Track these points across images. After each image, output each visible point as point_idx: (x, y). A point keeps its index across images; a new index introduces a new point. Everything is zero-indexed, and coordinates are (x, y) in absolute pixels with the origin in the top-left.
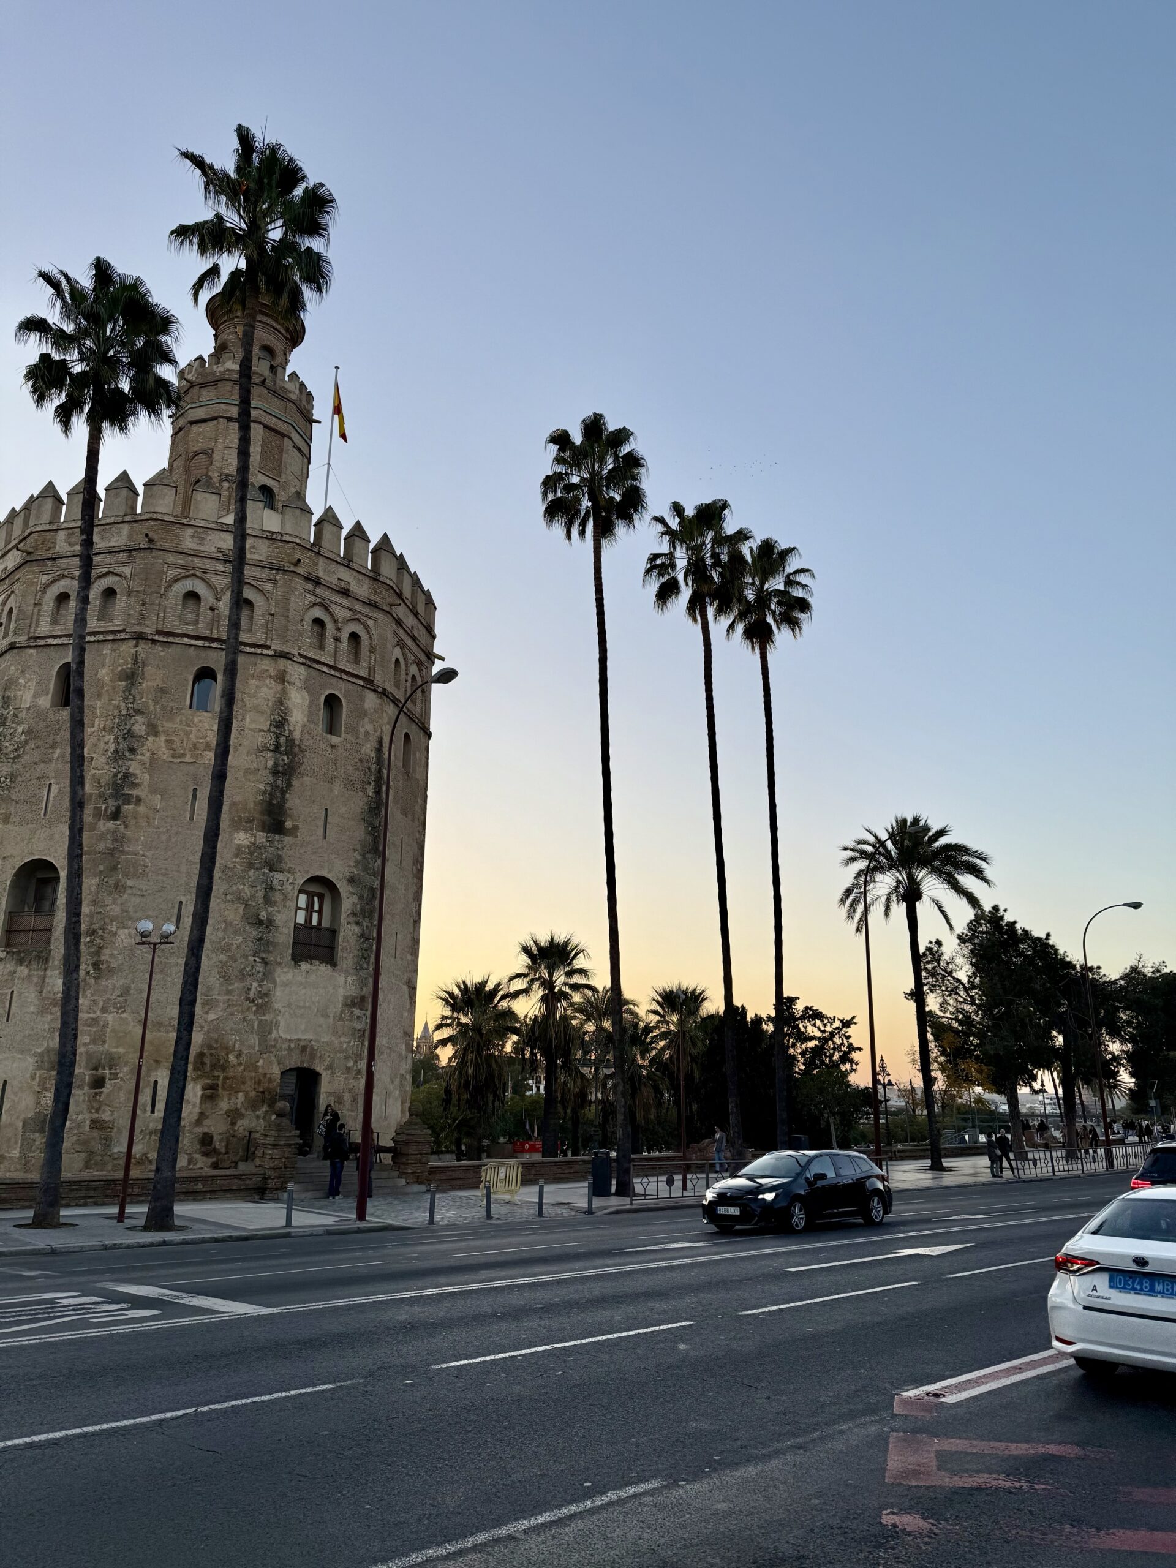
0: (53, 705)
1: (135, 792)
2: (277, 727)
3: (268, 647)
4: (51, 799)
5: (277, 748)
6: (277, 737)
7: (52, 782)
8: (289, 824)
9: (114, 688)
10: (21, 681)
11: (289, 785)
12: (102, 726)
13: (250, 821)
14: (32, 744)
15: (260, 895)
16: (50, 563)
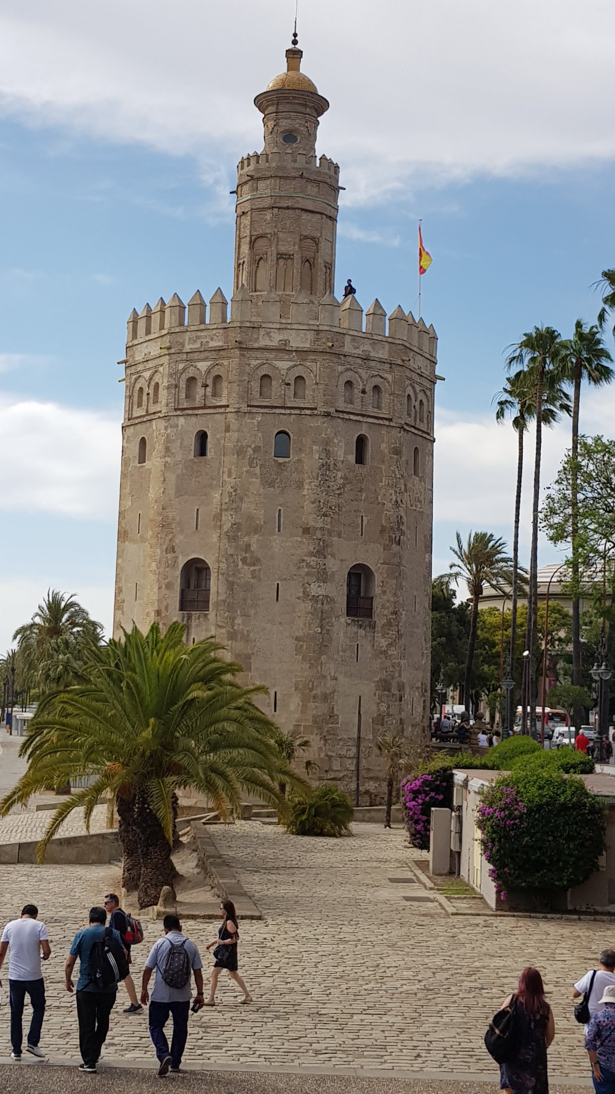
0: (357, 463)
7: (363, 514)
9: (391, 457)
14: (348, 487)
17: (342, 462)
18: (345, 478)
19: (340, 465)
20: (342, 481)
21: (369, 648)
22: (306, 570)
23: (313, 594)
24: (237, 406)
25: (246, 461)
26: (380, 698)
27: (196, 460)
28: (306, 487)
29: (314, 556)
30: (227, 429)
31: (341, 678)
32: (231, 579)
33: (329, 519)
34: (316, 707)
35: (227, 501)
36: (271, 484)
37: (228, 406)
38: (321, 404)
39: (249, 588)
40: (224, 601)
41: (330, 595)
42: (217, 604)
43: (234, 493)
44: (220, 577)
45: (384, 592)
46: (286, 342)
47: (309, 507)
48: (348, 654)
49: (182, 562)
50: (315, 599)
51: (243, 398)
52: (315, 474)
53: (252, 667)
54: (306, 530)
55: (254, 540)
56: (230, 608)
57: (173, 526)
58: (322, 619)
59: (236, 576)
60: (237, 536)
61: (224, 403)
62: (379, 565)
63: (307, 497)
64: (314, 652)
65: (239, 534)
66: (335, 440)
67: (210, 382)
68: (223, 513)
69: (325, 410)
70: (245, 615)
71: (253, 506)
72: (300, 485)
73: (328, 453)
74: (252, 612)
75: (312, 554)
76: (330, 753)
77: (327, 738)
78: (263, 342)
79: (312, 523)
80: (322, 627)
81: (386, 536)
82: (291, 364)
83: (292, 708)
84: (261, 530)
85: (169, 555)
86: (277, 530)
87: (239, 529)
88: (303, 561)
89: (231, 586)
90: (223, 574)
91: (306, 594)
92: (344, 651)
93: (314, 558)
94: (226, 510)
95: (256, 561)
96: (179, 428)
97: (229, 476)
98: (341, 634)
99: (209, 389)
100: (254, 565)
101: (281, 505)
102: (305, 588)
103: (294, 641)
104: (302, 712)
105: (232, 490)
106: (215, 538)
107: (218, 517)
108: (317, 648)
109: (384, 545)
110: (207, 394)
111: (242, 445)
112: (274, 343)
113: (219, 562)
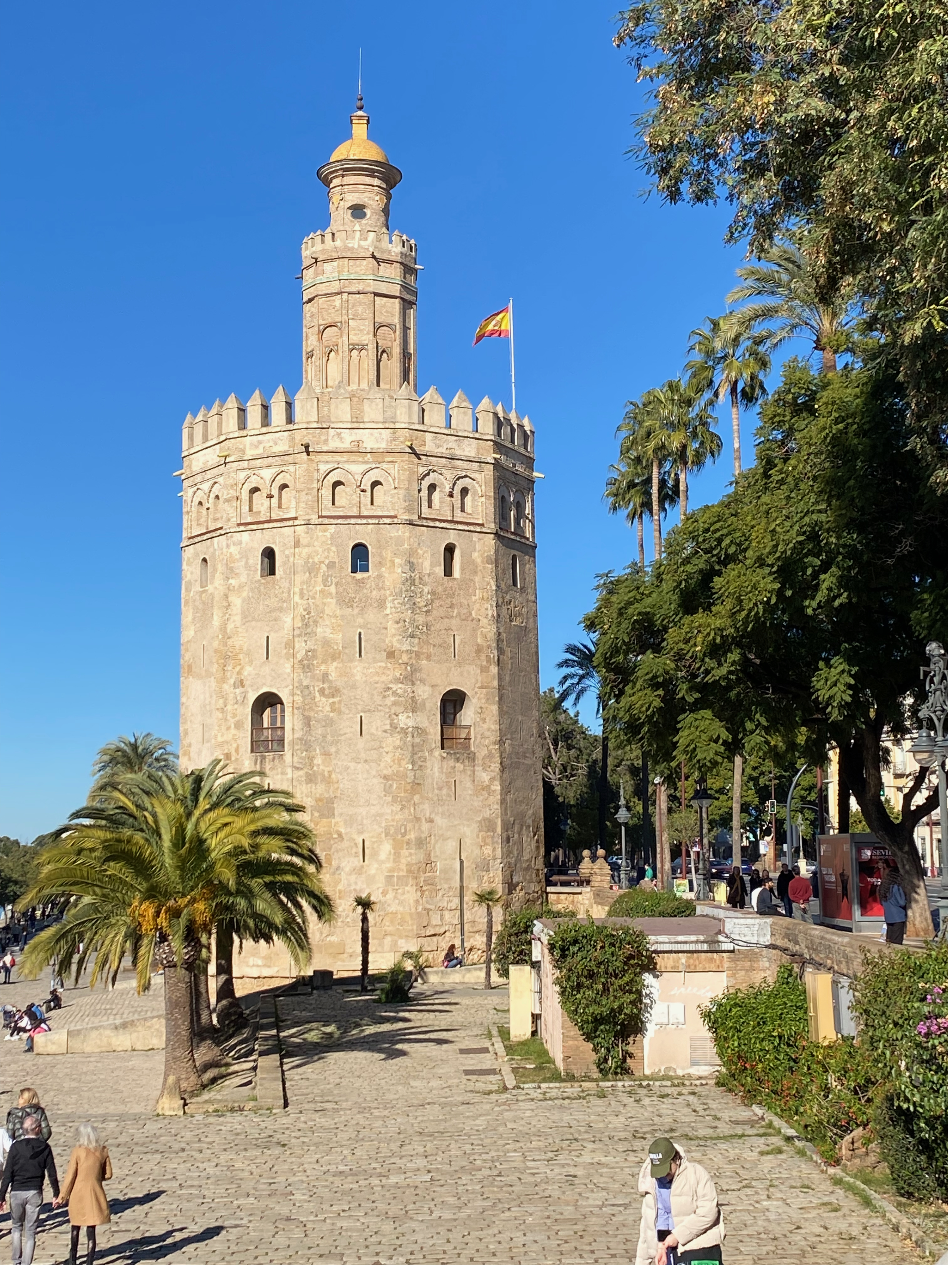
17: (429, 575)
18: (433, 593)
19: (426, 578)
20: (429, 596)
21: (469, 784)
22: (393, 699)
23: (402, 726)
24: (307, 517)
25: (320, 579)
26: (484, 839)
27: (263, 581)
28: (389, 605)
29: (401, 683)
30: (297, 544)
31: (439, 820)
32: (306, 713)
33: (416, 641)
34: (411, 854)
35: (300, 625)
36: (350, 604)
37: (296, 518)
38: (401, 511)
39: (329, 723)
40: (301, 739)
41: (420, 726)
42: (293, 742)
43: (307, 616)
44: (296, 711)
45: (483, 720)
46: (358, 443)
47: (392, 627)
48: (444, 791)
49: (252, 697)
50: (404, 731)
51: (313, 508)
52: (397, 590)
53: (336, 812)
54: (391, 655)
55: (333, 669)
56: (307, 746)
57: (241, 656)
58: (414, 754)
59: (313, 710)
60: (313, 665)
61: (292, 515)
62: (476, 690)
63: (390, 616)
64: (406, 791)
65: (315, 662)
66: (419, 551)
67: (275, 492)
68: (296, 639)
69: (407, 518)
70: (326, 754)
71: (328, 631)
72: (381, 604)
73: (412, 566)
74: (333, 750)
75: (398, 681)
76: (428, 906)
77: (424, 888)
78: (334, 444)
79: (396, 645)
80: (413, 763)
81: (483, 657)
82: (368, 467)
83: (383, 856)
84: (339, 657)
85: (238, 691)
86: (358, 655)
87: (314, 657)
88: (389, 688)
89: (307, 722)
90: (298, 708)
91: (394, 726)
92: (440, 789)
93: (400, 685)
94: (299, 636)
95: (335, 692)
96: (243, 545)
97: (302, 596)
98: (436, 770)
99: (275, 501)
100: (333, 696)
101: (361, 627)
102: (393, 720)
103: (382, 780)
104: (395, 861)
105: (304, 613)
106: (288, 667)
107: (290, 644)
108: (409, 787)
109: (482, 666)
110: (272, 505)
111: (314, 562)
112: (346, 445)
113: (293, 694)
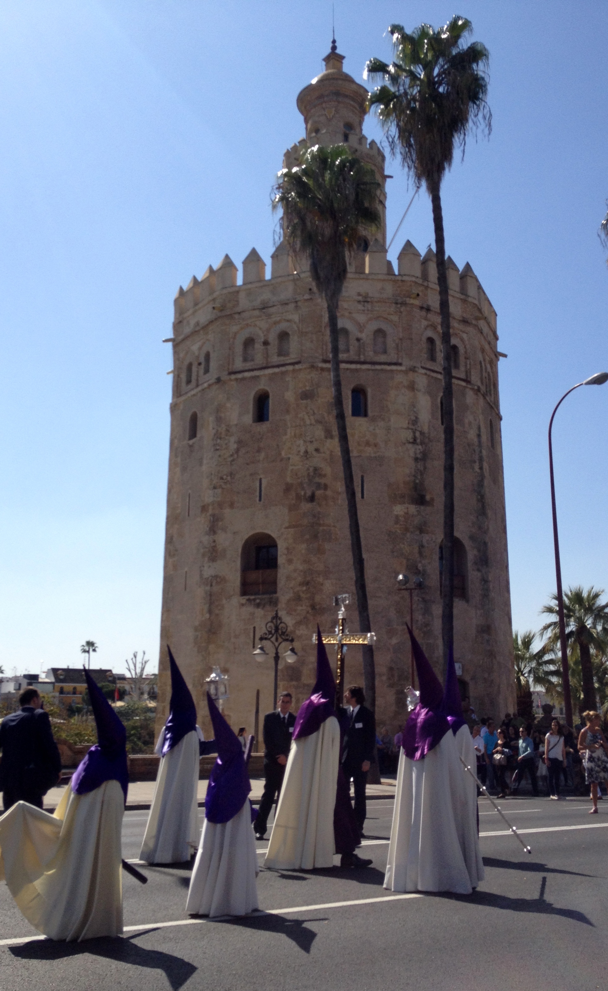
0: (254, 421)
1: (323, 481)
2: (413, 425)
3: (400, 364)
4: (263, 489)
5: (414, 442)
6: (414, 433)
7: (262, 476)
8: (428, 497)
9: (297, 405)
10: (228, 405)
11: (425, 468)
12: (293, 434)
13: (403, 496)
14: (243, 451)
15: (416, 550)
16: (236, 316)
17: (236, 425)
18: (240, 442)
23: (206, 576)
41: (220, 575)
45: (290, 561)
52: (210, 447)
54: (204, 509)
62: (283, 530)
63: (205, 473)
79: (207, 499)
81: (292, 495)
82: (201, 342)
92: (238, 637)
93: (207, 537)
98: (234, 618)
109: (289, 505)
